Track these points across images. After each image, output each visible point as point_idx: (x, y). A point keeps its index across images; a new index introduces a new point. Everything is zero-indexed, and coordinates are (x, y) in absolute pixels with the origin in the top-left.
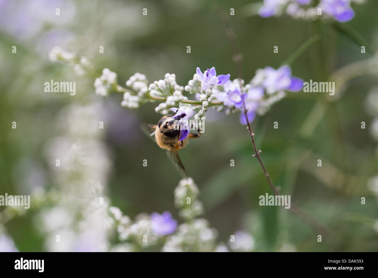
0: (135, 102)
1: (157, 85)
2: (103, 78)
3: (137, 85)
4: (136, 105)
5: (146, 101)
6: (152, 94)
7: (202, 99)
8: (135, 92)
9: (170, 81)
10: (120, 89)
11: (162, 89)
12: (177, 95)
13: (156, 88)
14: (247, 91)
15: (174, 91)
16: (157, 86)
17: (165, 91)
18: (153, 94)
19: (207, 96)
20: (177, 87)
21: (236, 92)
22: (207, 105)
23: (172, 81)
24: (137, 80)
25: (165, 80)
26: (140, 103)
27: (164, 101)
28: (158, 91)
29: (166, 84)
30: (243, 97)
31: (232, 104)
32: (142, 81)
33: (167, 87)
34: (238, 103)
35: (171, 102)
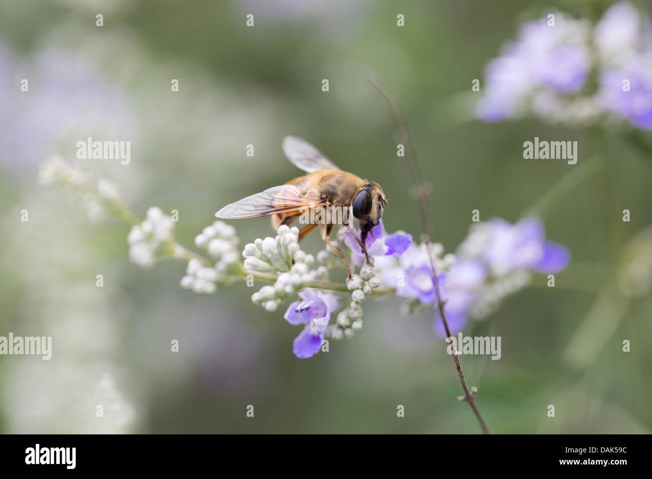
0: (208, 281)
1: (260, 247)
2: (147, 226)
3: (217, 246)
4: (210, 288)
5: (233, 279)
6: (248, 264)
7: (351, 286)
8: (211, 260)
9: (287, 242)
10: (179, 251)
11: (269, 256)
12: (301, 273)
13: (258, 253)
14: (447, 269)
15: (294, 262)
16: (260, 249)
17: (276, 260)
18: (251, 264)
19: (362, 281)
20: (300, 254)
21: (424, 269)
22: (361, 300)
23: (291, 241)
24: (217, 236)
25: (277, 237)
26: (219, 285)
27: (272, 282)
28: (261, 259)
29: (279, 245)
30: (435, 280)
31: (414, 294)
32: (228, 239)
33: (280, 253)
34: (428, 294)
35: (286, 284)
